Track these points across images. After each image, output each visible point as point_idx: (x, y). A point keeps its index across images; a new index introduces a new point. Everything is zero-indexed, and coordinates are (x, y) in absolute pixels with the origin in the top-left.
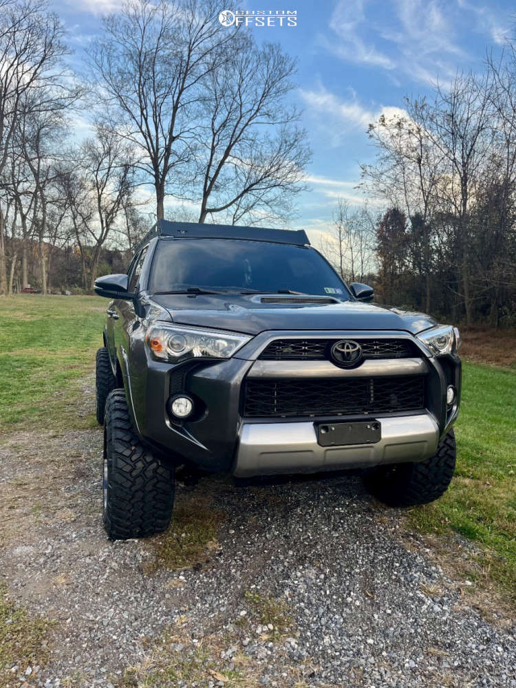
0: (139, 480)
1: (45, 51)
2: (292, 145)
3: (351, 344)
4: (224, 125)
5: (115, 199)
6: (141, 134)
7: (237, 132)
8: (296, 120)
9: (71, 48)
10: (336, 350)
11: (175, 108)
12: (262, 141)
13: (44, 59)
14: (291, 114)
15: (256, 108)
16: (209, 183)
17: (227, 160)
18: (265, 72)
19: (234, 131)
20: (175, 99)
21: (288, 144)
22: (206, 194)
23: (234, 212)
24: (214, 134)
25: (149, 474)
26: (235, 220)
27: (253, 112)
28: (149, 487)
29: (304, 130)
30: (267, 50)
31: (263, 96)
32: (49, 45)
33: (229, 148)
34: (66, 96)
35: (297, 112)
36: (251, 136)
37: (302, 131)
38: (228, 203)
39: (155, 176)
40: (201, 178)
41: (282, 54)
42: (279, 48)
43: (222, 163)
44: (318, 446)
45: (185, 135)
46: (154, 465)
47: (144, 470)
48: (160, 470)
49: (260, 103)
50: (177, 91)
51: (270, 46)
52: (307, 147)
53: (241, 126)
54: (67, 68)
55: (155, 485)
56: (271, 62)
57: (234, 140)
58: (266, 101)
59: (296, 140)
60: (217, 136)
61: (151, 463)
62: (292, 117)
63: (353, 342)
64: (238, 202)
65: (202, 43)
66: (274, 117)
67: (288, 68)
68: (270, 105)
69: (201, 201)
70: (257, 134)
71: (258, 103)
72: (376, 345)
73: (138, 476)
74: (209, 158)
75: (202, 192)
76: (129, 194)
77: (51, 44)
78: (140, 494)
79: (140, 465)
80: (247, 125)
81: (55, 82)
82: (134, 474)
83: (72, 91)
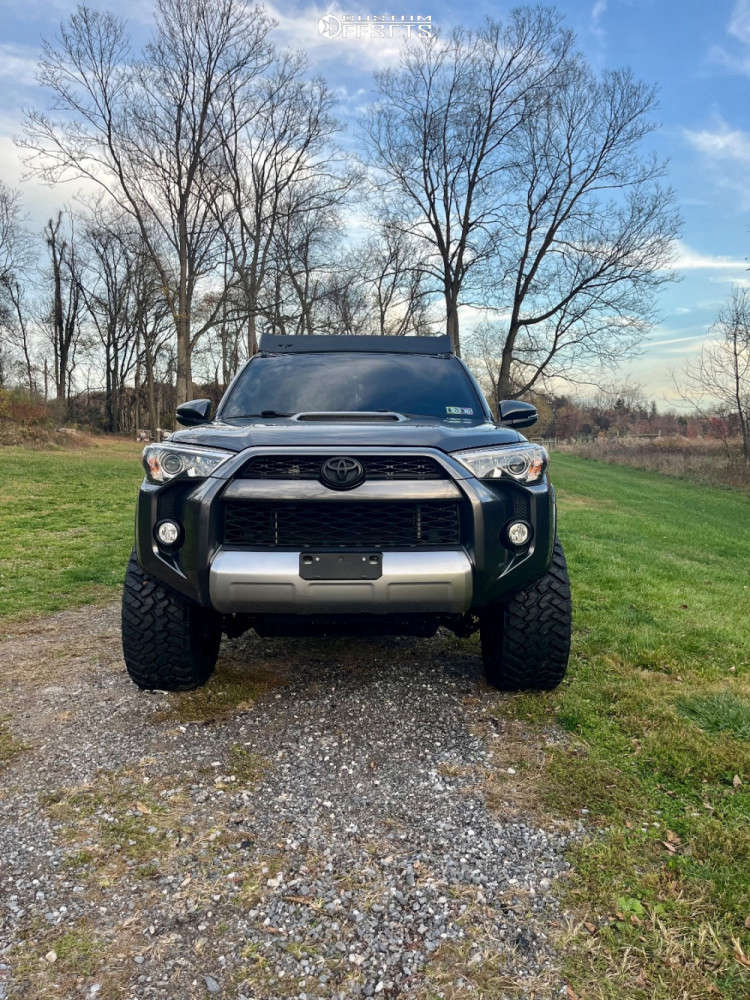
0: (149, 618)
1: (309, 131)
2: (650, 215)
3: (346, 461)
4: (544, 199)
5: (403, 317)
6: (430, 225)
7: (564, 207)
8: (659, 175)
9: (342, 123)
10: (327, 468)
11: (472, 185)
12: (604, 214)
13: (308, 142)
14: (649, 168)
15: (593, 167)
16: (522, 282)
17: (549, 248)
18: (608, 112)
19: (560, 205)
20: (472, 172)
21: (643, 213)
22: (518, 299)
23: (557, 323)
24: (532, 213)
25: (159, 612)
26: (559, 333)
27: (590, 173)
28: (159, 627)
29: (670, 189)
30: (610, 82)
31: (604, 148)
32: (314, 123)
33: (552, 231)
34: (337, 187)
35: (659, 165)
36: (586, 208)
37: (665, 192)
38: (550, 309)
39: (444, 281)
40: (512, 278)
41: (634, 82)
42: (628, 74)
43: (542, 252)
44: (301, 579)
45: (487, 219)
46: (166, 602)
47: (153, 607)
48: (172, 609)
49: (601, 158)
50: (475, 160)
51: (616, 75)
52: (674, 214)
53: (570, 195)
54: (338, 149)
55: (165, 626)
56: (618, 97)
57: (559, 217)
58: (611, 154)
59: (655, 207)
60: (534, 216)
61: (162, 600)
62: (651, 173)
63: (351, 460)
64: (563, 307)
65: (509, 88)
66: (622, 177)
67: (642, 100)
68: (617, 158)
69: (511, 309)
70: (596, 204)
71: (598, 158)
72: (390, 464)
73: (146, 613)
74: (523, 248)
75: (513, 298)
76: (423, 308)
77: (317, 121)
78: (149, 634)
79: (150, 601)
80: (580, 193)
81: (324, 170)
82: (143, 610)
83: (343, 180)
